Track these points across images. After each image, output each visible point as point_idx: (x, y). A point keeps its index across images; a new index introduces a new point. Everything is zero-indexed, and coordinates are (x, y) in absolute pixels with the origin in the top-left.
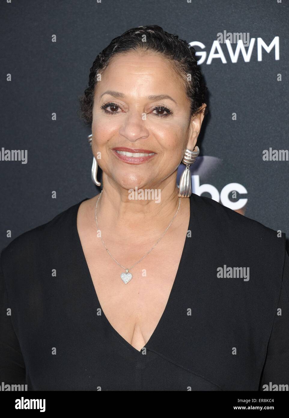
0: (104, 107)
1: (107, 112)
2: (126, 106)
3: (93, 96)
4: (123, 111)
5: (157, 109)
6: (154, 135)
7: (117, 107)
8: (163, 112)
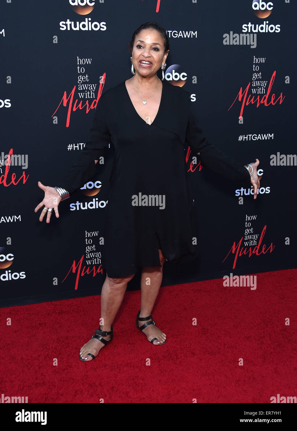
0: (137, 46)
1: (138, 48)
2: (144, 46)
3: (133, 43)
4: (143, 48)
5: (154, 48)
6: (153, 57)
7: (141, 46)
8: (156, 49)
